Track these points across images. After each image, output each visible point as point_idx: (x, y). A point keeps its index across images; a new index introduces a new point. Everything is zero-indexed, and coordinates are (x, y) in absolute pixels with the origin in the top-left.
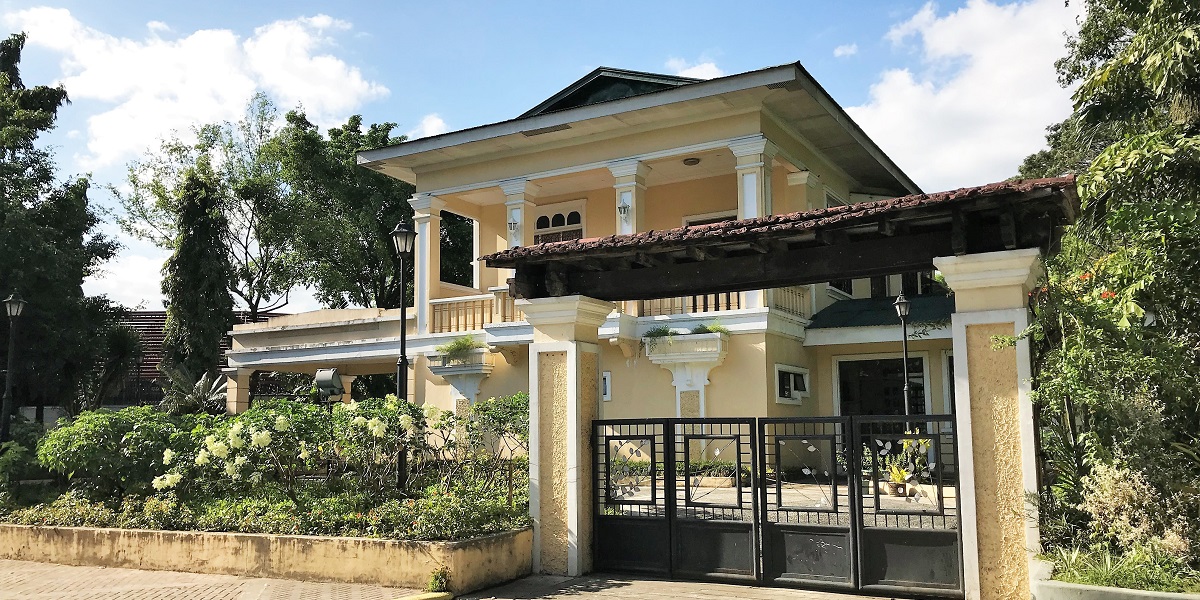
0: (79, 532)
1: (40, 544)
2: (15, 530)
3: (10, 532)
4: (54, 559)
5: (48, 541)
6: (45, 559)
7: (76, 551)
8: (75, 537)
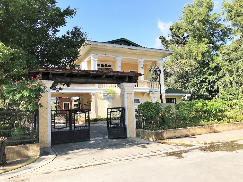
0: (239, 123)
1: (232, 127)
2: (225, 125)
3: (224, 125)
4: (235, 129)
5: (233, 126)
6: (233, 129)
7: (239, 127)
8: (239, 124)
